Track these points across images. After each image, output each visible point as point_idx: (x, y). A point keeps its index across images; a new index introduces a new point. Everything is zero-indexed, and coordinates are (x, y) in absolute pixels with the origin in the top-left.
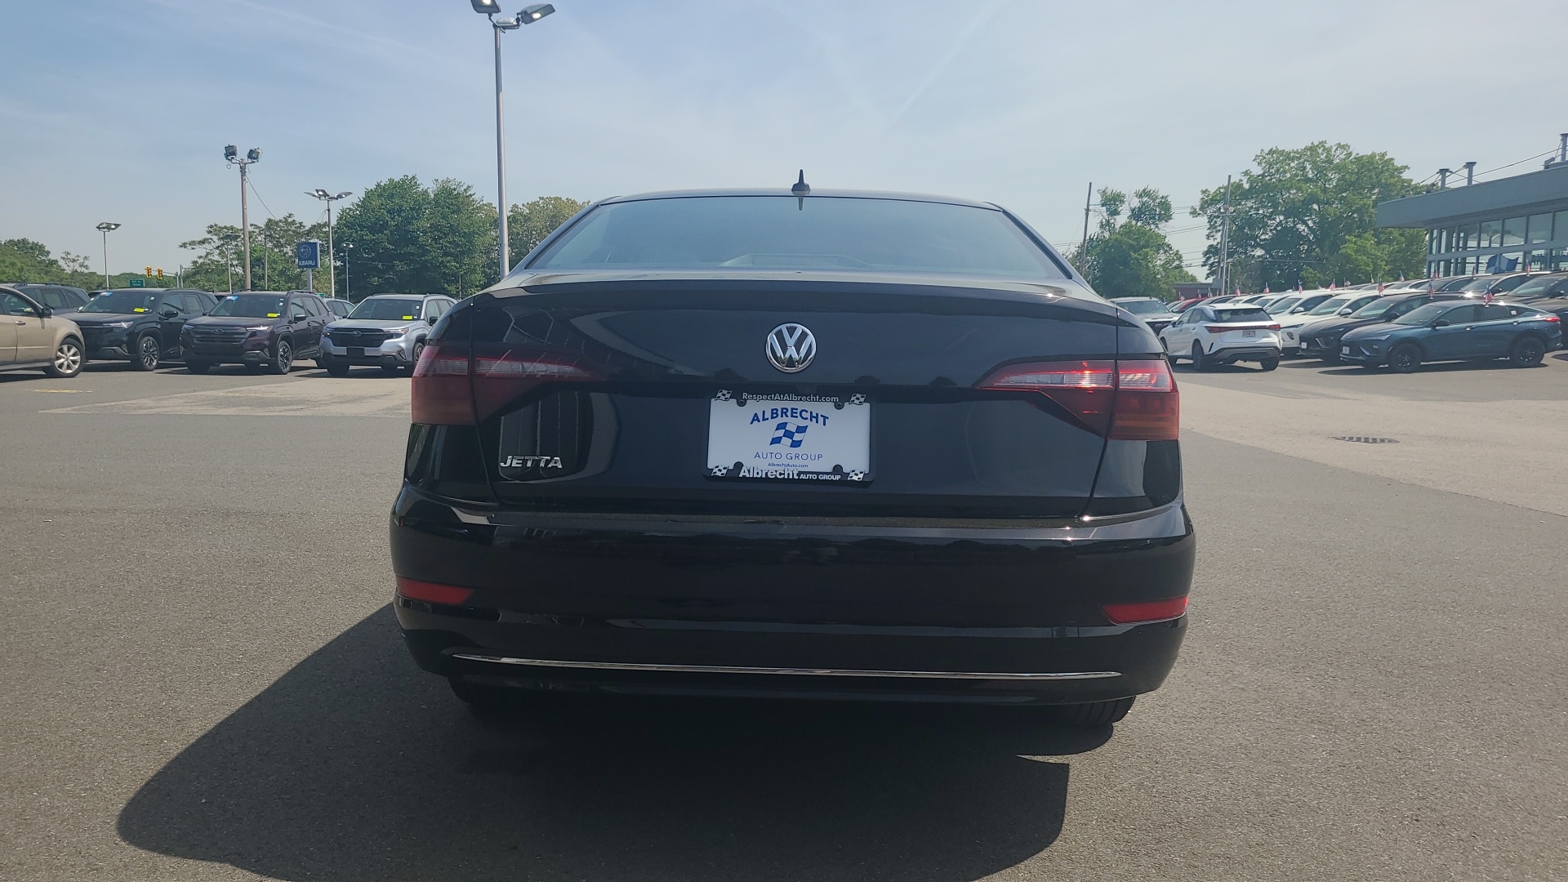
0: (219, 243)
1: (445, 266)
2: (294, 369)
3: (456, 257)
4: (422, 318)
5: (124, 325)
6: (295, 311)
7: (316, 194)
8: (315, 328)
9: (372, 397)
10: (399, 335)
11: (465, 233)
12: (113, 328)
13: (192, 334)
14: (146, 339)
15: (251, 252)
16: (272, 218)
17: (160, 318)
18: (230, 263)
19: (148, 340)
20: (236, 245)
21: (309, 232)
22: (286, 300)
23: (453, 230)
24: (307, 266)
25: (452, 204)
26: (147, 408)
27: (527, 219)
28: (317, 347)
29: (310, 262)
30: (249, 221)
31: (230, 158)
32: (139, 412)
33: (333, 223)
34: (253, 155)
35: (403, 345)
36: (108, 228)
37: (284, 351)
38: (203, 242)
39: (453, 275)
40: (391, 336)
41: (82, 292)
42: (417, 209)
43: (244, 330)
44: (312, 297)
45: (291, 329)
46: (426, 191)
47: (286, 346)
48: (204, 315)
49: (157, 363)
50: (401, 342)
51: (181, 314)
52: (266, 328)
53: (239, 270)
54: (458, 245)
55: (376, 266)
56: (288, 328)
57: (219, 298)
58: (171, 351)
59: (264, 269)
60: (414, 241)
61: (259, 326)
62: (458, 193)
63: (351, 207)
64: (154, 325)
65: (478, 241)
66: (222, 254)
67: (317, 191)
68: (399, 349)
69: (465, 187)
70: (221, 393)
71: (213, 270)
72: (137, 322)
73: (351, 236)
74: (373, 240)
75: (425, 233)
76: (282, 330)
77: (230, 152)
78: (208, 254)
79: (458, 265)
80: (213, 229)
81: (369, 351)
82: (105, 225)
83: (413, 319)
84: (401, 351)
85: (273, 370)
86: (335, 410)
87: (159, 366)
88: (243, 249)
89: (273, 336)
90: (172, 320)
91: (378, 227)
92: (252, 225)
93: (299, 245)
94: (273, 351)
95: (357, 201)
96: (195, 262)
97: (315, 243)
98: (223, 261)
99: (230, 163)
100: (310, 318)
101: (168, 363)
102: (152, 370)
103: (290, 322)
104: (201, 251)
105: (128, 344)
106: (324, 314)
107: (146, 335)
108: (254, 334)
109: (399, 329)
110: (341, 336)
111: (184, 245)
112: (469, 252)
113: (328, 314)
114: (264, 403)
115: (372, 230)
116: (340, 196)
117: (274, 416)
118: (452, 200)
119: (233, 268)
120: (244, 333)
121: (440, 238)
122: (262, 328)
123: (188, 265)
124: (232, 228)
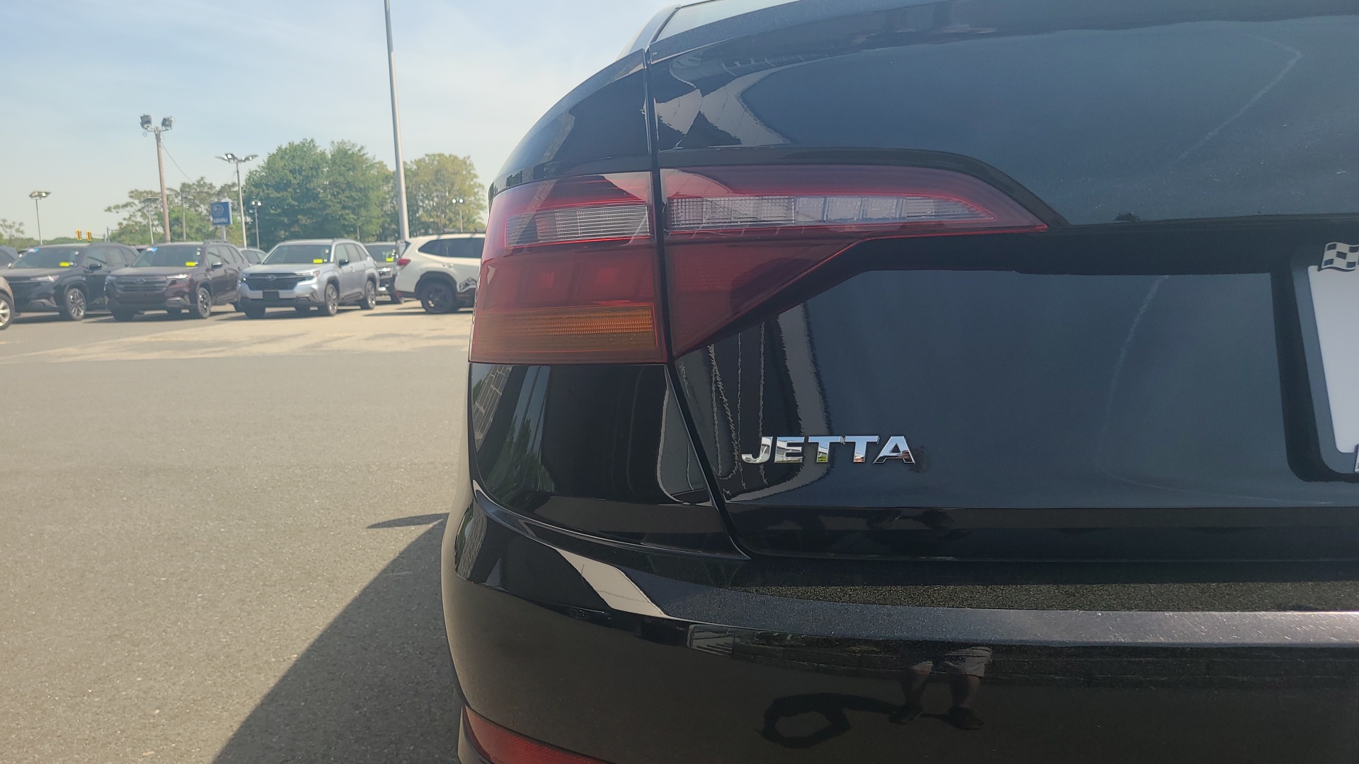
0: (140, 206)
1: (345, 219)
2: (213, 314)
3: (354, 211)
4: (332, 260)
5: (51, 279)
6: (211, 260)
7: (226, 158)
8: (231, 275)
9: (289, 336)
10: (310, 278)
11: (361, 188)
12: (40, 282)
13: (116, 285)
14: (72, 291)
15: (169, 213)
16: (187, 182)
17: (85, 272)
18: (151, 223)
19: (75, 292)
20: (156, 207)
21: (219, 193)
22: (203, 250)
23: (350, 186)
24: (220, 224)
25: (348, 163)
26: (72, 356)
27: (415, 174)
28: (234, 293)
29: (224, 220)
30: (167, 184)
31: (146, 126)
32: (64, 360)
33: (243, 183)
34: (166, 123)
35: (315, 287)
36: (40, 195)
37: (203, 297)
38: (125, 206)
39: (352, 226)
40: (303, 279)
41: (12, 251)
42: (316, 168)
43: (164, 279)
44: (227, 246)
45: (209, 277)
46: (324, 153)
47: (205, 292)
48: (126, 266)
49: (84, 313)
50: (313, 284)
51: (105, 267)
52: (185, 276)
53: (160, 230)
54: (354, 200)
55: (283, 221)
56: (206, 276)
57: (139, 250)
58: (97, 301)
59: (182, 227)
60: (315, 197)
61: (178, 274)
62: (353, 153)
63: (258, 169)
64: (80, 278)
65: (373, 195)
66: (144, 216)
67: (227, 155)
68: (312, 291)
69: (359, 147)
70: (145, 339)
71: (136, 231)
72: (63, 276)
73: (258, 194)
74: (279, 198)
75: (325, 189)
76: (200, 278)
77: (146, 121)
78: (131, 216)
79: (356, 217)
80: (135, 194)
81: (284, 294)
82: (36, 194)
83: (324, 262)
84: (313, 293)
85: (195, 315)
86: (256, 349)
87: (86, 316)
88: (162, 210)
89: (192, 283)
90: (96, 272)
91: (282, 186)
92: (168, 189)
93: (212, 205)
94: (193, 297)
95: (262, 164)
96: (120, 224)
97: (227, 203)
98: (144, 222)
99: (146, 131)
100: (226, 266)
101: (94, 312)
102: (79, 320)
103: (208, 270)
104: (125, 213)
105: (55, 296)
106: (239, 261)
107: (72, 287)
108: (174, 282)
109: (311, 272)
110: (256, 281)
111: (109, 209)
112: (365, 206)
113: (243, 262)
114: (187, 346)
115: (278, 188)
116: (247, 159)
117: (196, 359)
118: (347, 159)
119: (154, 228)
120: (164, 282)
121: (338, 193)
122: (181, 276)
123: (115, 227)
124: (151, 192)
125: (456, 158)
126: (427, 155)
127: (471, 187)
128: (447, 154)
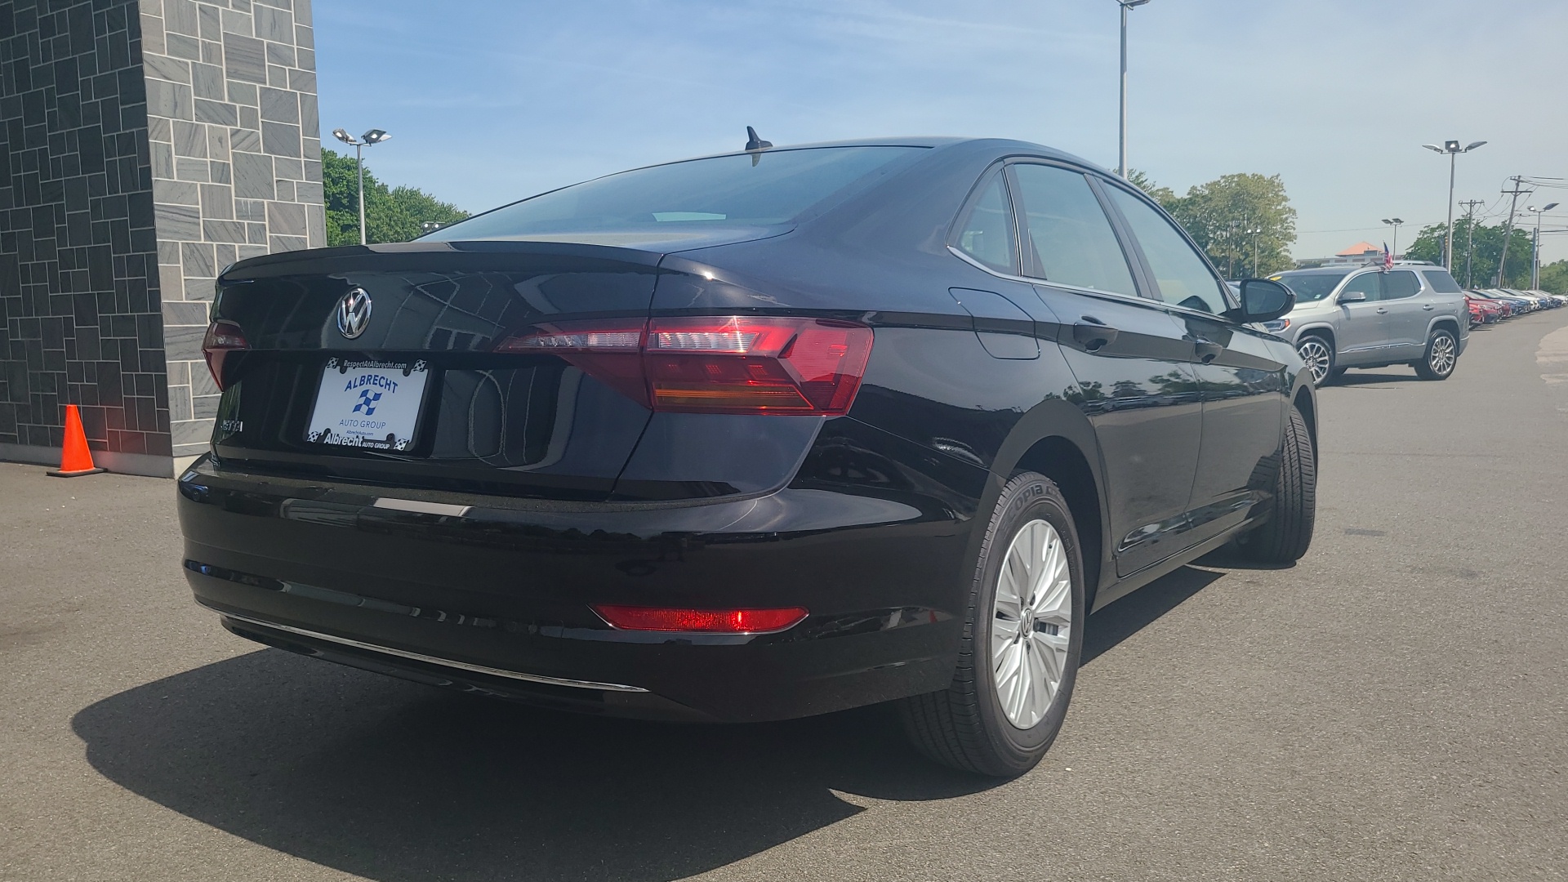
125: (1261, 177)
126: (1223, 177)
127: (1280, 213)
128: (1249, 174)
